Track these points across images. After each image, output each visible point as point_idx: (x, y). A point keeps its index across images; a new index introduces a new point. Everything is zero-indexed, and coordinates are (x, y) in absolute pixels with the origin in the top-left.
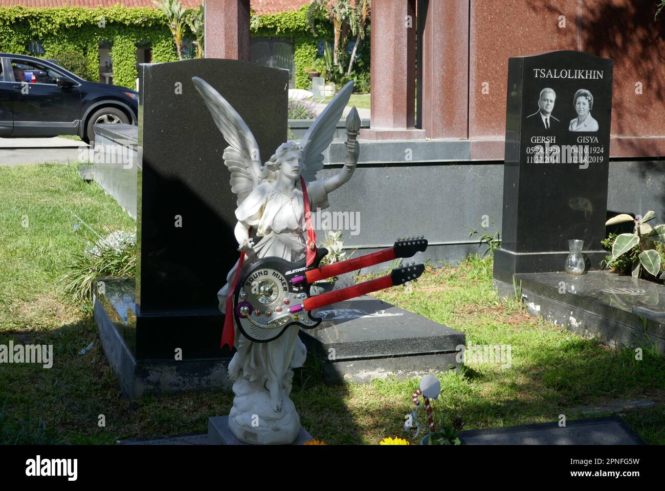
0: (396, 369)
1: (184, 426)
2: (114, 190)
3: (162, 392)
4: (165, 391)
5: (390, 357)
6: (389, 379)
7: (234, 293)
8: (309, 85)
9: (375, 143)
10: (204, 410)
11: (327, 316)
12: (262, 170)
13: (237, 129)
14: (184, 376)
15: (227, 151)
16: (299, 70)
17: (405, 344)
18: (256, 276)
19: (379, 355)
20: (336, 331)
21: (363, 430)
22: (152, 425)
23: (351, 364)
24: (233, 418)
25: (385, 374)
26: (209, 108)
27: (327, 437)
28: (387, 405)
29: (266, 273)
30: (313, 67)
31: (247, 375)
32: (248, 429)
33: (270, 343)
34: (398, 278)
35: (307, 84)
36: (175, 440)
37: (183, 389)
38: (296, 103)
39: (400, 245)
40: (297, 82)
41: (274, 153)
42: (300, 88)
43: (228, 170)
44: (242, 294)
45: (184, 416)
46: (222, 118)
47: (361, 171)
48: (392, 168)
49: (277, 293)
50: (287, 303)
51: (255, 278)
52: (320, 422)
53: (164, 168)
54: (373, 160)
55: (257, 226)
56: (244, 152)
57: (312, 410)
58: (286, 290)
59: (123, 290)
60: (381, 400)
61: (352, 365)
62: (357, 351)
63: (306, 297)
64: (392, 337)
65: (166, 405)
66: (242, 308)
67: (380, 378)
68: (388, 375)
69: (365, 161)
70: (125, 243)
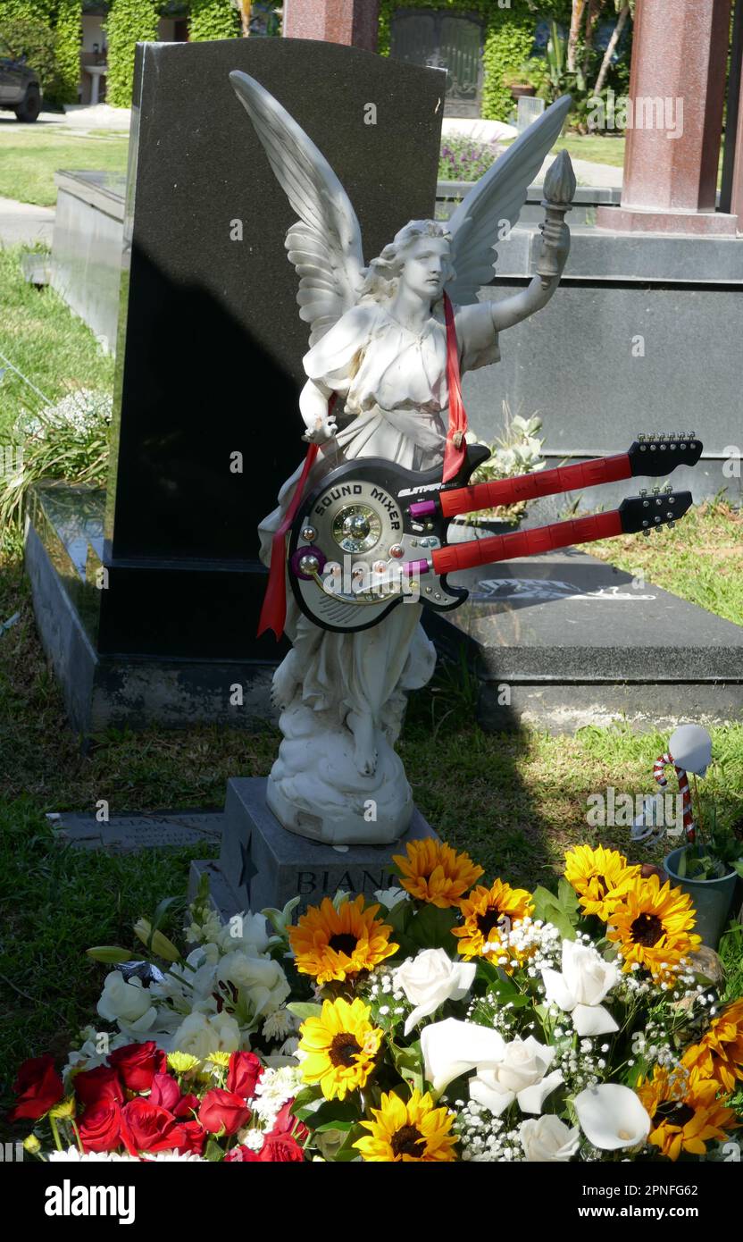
0: (631, 709)
1: (186, 794)
2: (88, 308)
3: (148, 721)
4: (154, 720)
5: (621, 683)
6: (615, 728)
7: (290, 528)
8: (512, 113)
9: (628, 238)
10: (230, 763)
11: (498, 590)
12: (364, 276)
13: (316, 185)
14: (194, 693)
15: (294, 230)
16: (493, 80)
17: (653, 659)
18: (336, 495)
19: (598, 678)
20: (517, 623)
21: (552, 828)
22: (123, 786)
23: (538, 692)
24: (277, 785)
25: (608, 719)
26: (261, 137)
27: (475, 837)
28: (604, 782)
29: (357, 490)
30: (522, 75)
31: (311, 697)
32: (304, 807)
33: (359, 634)
34: (634, 518)
35: (507, 109)
36: (165, 820)
37: (191, 719)
38: (479, 147)
39: (643, 448)
40: (486, 105)
41: (391, 240)
42: (493, 119)
43: (294, 270)
44: (306, 530)
45: (189, 773)
46: (288, 161)
47: (594, 294)
48: (661, 293)
49: (378, 533)
50: (399, 555)
51: (335, 498)
52: (465, 806)
53: (177, 264)
54: (621, 274)
55: (347, 391)
56: (329, 235)
57: (448, 780)
58: (397, 528)
59: (87, 511)
60: (595, 771)
61: (538, 695)
62: (552, 665)
63: (438, 546)
64: (629, 643)
65: (153, 749)
66: (304, 559)
67: (597, 725)
68: (613, 721)
69: (606, 274)
70: (95, 416)
